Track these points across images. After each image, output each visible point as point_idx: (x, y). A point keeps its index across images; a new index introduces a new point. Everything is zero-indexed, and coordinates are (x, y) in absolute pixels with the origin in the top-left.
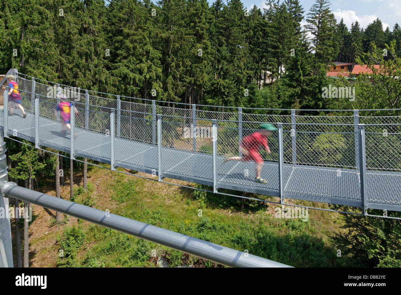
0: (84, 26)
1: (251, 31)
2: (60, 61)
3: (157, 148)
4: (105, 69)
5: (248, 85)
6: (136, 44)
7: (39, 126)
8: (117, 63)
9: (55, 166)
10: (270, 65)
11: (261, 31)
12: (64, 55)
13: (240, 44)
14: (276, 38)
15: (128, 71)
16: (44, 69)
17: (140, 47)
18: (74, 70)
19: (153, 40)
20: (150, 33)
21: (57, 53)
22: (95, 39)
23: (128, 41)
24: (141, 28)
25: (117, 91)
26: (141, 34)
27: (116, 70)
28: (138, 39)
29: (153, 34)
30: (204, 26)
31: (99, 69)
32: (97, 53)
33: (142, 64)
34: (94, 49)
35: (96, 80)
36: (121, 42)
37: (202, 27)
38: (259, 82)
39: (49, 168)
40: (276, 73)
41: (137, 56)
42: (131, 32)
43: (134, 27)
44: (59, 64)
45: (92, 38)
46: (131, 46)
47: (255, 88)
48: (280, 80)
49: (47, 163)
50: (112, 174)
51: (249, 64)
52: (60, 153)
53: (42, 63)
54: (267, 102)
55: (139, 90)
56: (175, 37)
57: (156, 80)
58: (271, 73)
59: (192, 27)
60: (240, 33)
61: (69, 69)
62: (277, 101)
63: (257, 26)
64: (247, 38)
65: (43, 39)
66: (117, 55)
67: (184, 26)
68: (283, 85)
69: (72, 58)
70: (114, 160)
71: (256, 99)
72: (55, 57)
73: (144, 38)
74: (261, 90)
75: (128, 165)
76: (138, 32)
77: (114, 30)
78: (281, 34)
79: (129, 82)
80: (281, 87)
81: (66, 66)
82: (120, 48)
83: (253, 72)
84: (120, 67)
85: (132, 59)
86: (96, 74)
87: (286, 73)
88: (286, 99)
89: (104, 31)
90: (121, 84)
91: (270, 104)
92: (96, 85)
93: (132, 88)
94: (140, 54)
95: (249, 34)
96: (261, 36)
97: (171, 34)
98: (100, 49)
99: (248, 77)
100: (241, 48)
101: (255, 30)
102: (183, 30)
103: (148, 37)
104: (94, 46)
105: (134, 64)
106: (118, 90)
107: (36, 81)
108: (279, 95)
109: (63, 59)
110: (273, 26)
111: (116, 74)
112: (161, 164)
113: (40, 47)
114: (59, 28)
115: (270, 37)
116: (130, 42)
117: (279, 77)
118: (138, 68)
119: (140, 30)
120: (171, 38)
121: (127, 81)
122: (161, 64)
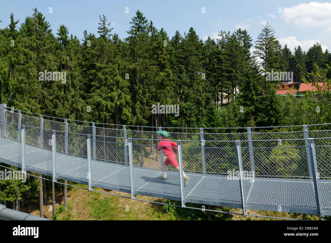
0: (63, 63)
1: (207, 59)
2: (43, 94)
3: (129, 168)
4: (81, 99)
5: (207, 106)
6: (107, 76)
7: (25, 153)
8: (91, 93)
9: (39, 187)
10: (226, 88)
11: (215, 58)
12: (45, 88)
13: (198, 70)
14: (229, 64)
15: (101, 99)
16: (28, 102)
17: (111, 78)
18: (54, 101)
19: (121, 72)
20: (119, 66)
21: (40, 88)
22: (72, 73)
23: (100, 73)
24: (111, 62)
25: (92, 117)
26: (111, 67)
27: (91, 99)
28: (108, 72)
29: (121, 66)
30: (166, 57)
31: (76, 99)
32: (74, 85)
33: (113, 92)
34: (72, 82)
35: (74, 108)
36: (95, 75)
37: (164, 58)
38: (217, 103)
39: (34, 189)
40: (232, 94)
41: (108, 86)
42: (103, 65)
43: (105, 62)
44: (41, 96)
45: (70, 73)
46: (103, 77)
47: (214, 108)
48: (235, 100)
49: (32, 186)
50: (90, 192)
51: (207, 87)
52: (43, 176)
53: (27, 97)
54: (225, 120)
55: (111, 116)
56: (140, 68)
57: (126, 106)
58: (227, 94)
59: (156, 59)
60: (198, 61)
61: (50, 101)
62: (234, 119)
63: (212, 54)
64: (204, 65)
65: (28, 76)
66: (91, 86)
67: (148, 58)
68: (238, 104)
69: (52, 91)
70: (91, 181)
71: (215, 118)
72: (38, 91)
73: (114, 70)
74: (220, 110)
75: (102, 184)
76: (109, 65)
77: (88, 65)
78: (234, 60)
79: (102, 109)
80: (236, 106)
81: (47, 98)
82: (94, 80)
83: (210, 94)
84: (93, 96)
85: (104, 88)
86: (73, 103)
87: (240, 93)
88: (242, 116)
89: (79, 66)
90: (95, 111)
91: (228, 122)
92: (73, 113)
93: (104, 114)
94: (111, 84)
95: (206, 61)
96: (216, 63)
97: (138, 66)
98: (77, 81)
99: (207, 99)
100: (199, 74)
101: (210, 58)
102: (147, 61)
103: (117, 69)
104: (71, 79)
105: (106, 93)
106: (93, 116)
107: (22, 113)
108: (236, 114)
109: (44, 92)
110: (226, 54)
111: (91, 103)
112: (133, 183)
113: (25, 83)
114: (42, 66)
115: (224, 63)
116: (102, 74)
117: (235, 97)
118: (110, 96)
119: (110, 63)
120: (138, 69)
121: (101, 108)
122: (130, 92)
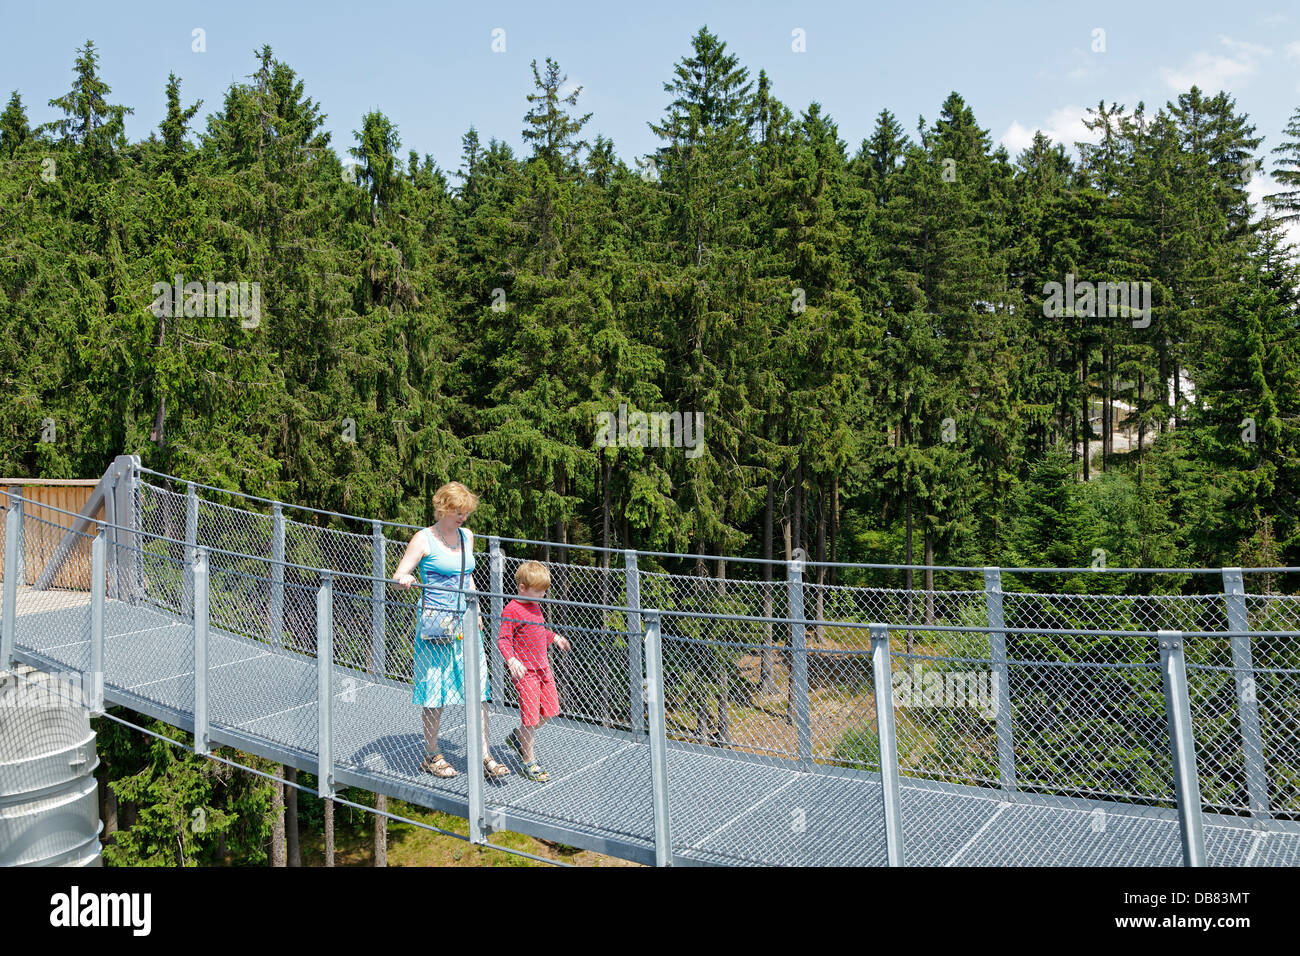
0: (375, 276)
1: (1030, 239)
2: (290, 412)
3: (649, 751)
4: (450, 432)
5: (1033, 465)
6: (563, 328)
7: (207, 666)
8: (492, 404)
9: (268, 821)
10: (1125, 376)
11: (1073, 235)
12: (302, 388)
13: (984, 294)
14: (1143, 259)
15: (534, 434)
16: (230, 446)
17: (580, 340)
18: (336, 443)
19: (627, 308)
20: (616, 280)
21: (278, 385)
22: (412, 320)
23: (532, 318)
24: (583, 264)
25: (497, 514)
26: (581, 288)
27: (492, 435)
28: (569, 309)
29: (626, 285)
30: (830, 235)
31: (429, 434)
32: (419, 371)
33: (588, 403)
34: (410, 357)
35: (418, 475)
36: (508, 322)
37: (821, 240)
38: (1081, 451)
39: (248, 829)
40: (1157, 409)
41: (569, 373)
42: (545, 282)
43: (554, 264)
44: (283, 422)
45: (403, 318)
46: (545, 335)
47: (1064, 476)
48: (1178, 437)
49: (239, 811)
50: (484, 856)
51: (1031, 374)
52: (288, 772)
53: (226, 427)
54: (1122, 534)
55: (579, 509)
56: (713, 288)
57: (645, 464)
58: (1134, 408)
59: (783, 245)
60: (985, 250)
61: (319, 442)
62: (1169, 530)
63: (1056, 216)
64: (1016, 270)
65: (231, 337)
66: (492, 376)
67: (750, 243)
68: (1191, 457)
69: (329, 400)
70: (481, 800)
71: (1074, 524)
72: (271, 398)
73: (594, 301)
74: (1096, 486)
75: (535, 820)
76: (571, 280)
77: (482, 280)
78: (1165, 243)
79: (542, 479)
80: (1184, 464)
81: (309, 429)
82: (504, 346)
83: (1050, 407)
84: (503, 420)
85: (549, 385)
86: (415, 452)
87: (1199, 403)
88: (1210, 516)
89: (443, 289)
90: (508, 488)
91: (1136, 543)
92: (417, 494)
93: (552, 500)
94: (581, 364)
95: (1024, 251)
96: (1073, 256)
97: (700, 278)
98: (431, 355)
99: (1031, 431)
100: (992, 309)
101: (1048, 233)
102: (744, 256)
103: (607, 296)
104: (407, 346)
105: (557, 404)
106: (501, 509)
107: (205, 493)
108: (1177, 504)
109: (297, 404)
110: (1126, 211)
111: (490, 450)
112: (666, 818)
113: (220, 368)
114: (287, 291)
115: (1114, 255)
116: (542, 320)
117: (1172, 421)
118: (574, 420)
119: (576, 272)
120: (700, 294)
121: (533, 475)
122: (665, 399)
